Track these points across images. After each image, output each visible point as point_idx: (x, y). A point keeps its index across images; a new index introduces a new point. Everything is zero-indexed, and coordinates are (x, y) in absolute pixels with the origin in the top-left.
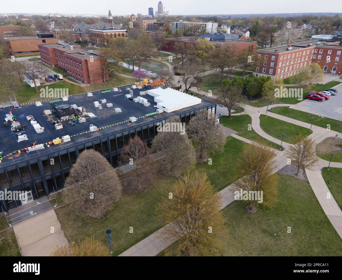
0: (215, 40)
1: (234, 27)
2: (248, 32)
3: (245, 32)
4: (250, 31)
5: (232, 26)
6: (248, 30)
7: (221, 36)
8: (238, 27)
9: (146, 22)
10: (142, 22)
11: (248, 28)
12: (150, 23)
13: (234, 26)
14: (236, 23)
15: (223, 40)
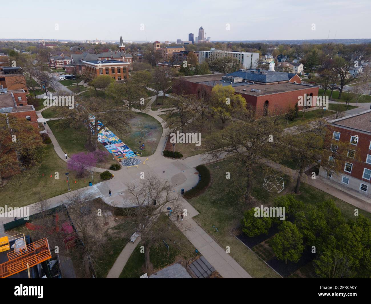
0: (250, 81)
1: (281, 57)
2: (301, 66)
3: (297, 65)
4: (303, 64)
5: (279, 55)
6: (300, 62)
7: (260, 76)
8: (287, 57)
9: (171, 50)
10: (166, 50)
11: (300, 59)
12: (177, 51)
13: (281, 55)
14: (285, 51)
15: (262, 81)
